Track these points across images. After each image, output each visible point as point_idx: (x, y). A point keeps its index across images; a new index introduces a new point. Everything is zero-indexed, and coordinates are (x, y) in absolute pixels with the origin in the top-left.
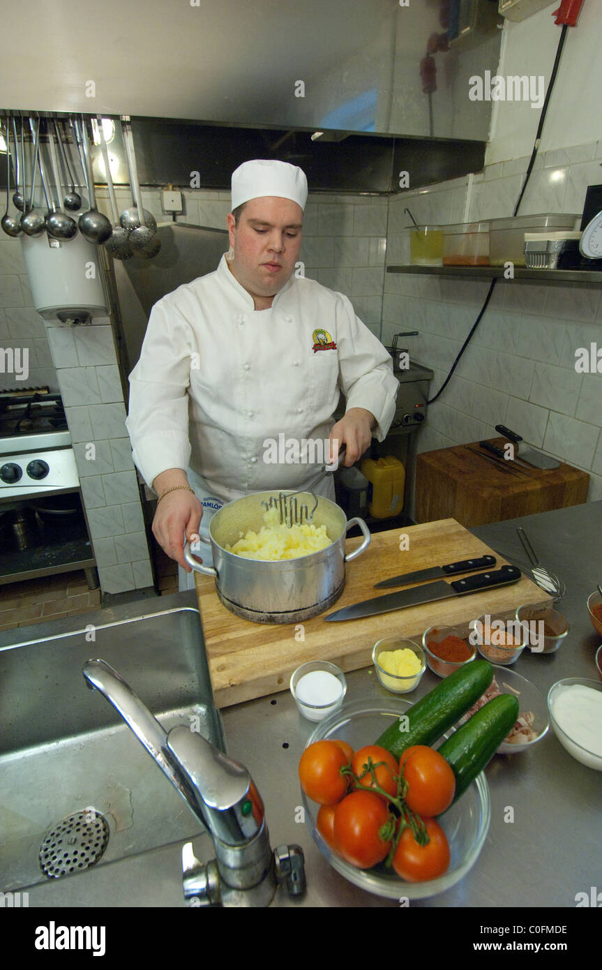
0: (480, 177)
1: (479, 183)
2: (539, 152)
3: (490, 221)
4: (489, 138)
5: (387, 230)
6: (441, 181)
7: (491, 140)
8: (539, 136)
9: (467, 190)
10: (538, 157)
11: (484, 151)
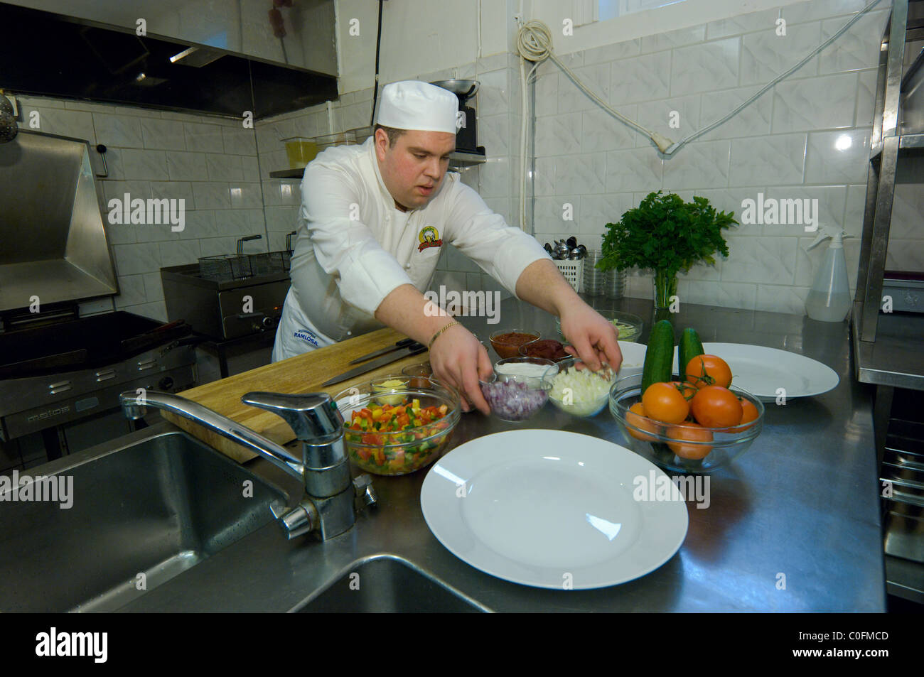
0: (337, 103)
1: (336, 108)
2: (379, 84)
3: (355, 130)
4: (339, 75)
5: (257, 151)
6: (303, 107)
7: (340, 76)
8: (377, 72)
9: (328, 112)
10: (379, 87)
11: (336, 85)
